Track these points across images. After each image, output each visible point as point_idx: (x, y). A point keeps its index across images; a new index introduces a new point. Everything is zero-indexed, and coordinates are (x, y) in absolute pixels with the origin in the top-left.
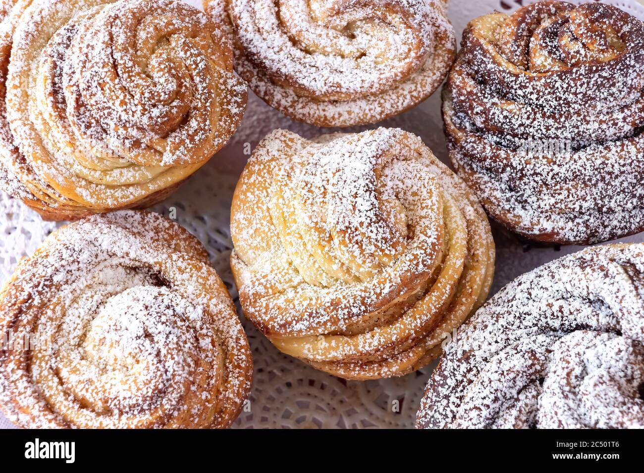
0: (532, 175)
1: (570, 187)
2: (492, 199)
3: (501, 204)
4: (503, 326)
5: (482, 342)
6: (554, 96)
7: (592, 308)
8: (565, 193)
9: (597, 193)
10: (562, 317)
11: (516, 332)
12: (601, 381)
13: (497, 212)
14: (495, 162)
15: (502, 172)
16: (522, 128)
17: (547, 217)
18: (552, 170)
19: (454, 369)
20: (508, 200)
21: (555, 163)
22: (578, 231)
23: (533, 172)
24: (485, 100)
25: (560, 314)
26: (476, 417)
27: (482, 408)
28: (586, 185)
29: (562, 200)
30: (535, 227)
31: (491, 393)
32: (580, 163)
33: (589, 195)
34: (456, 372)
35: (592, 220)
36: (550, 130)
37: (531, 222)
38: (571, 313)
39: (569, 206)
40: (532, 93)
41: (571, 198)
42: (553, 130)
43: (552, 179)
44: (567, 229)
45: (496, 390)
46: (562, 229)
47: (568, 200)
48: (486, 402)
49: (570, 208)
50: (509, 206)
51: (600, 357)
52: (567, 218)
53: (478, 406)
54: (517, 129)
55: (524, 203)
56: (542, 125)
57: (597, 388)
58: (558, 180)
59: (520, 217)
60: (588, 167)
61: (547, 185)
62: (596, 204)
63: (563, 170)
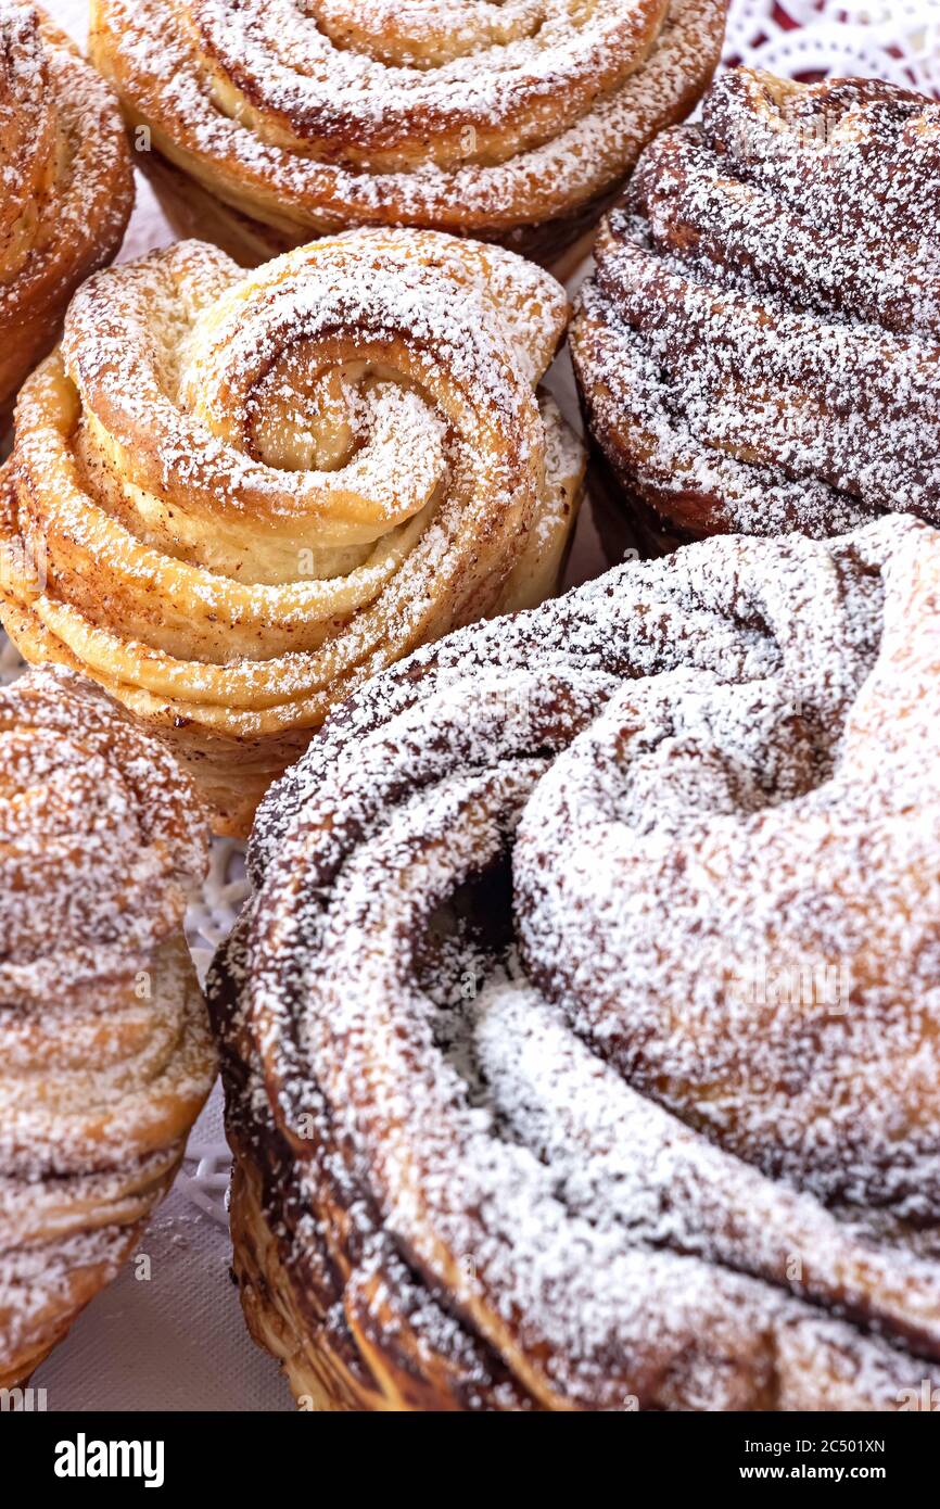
0: (716, 341)
1: (788, 401)
2: (614, 383)
3: (626, 397)
4: (521, 632)
5: (464, 654)
6: (835, 190)
7: (737, 635)
8: (771, 410)
9: (840, 440)
10: (663, 643)
11: (548, 653)
12: (692, 749)
13: (613, 419)
14: (652, 296)
15: (657, 327)
16: (738, 234)
17: (711, 459)
18: (762, 341)
19: (379, 694)
20: (645, 394)
21: (773, 327)
22: (766, 513)
23: (720, 333)
24: (689, 168)
25: (658, 634)
26: (380, 760)
27: (401, 748)
28: (823, 409)
29: (759, 426)
30: (678, 472)
31: (434, 724)
32: (828, 343)
33: (821, 436)
34: (380, 700)
35: (806, 500)
36: (794, 253)
37: (675, 459)
38: (684, 636)
39: (768, 443)
40: (792, 174)
41: (780, 428)
42: (800, 256)
43: (755, 363)
44: (744, 499)
45: (449, 725)
46: (734, 495)
47: (772, 430)
48: (415, 738)
49: (767, 449)
50: (642, 407)
51: (712, 719)
52: (754, 477)
53: (392, 741)
54: (727, 232)
55: (677, 414)
56: (782, 236)
57: (678, 762)
58: (767, 369)
59: (654, 438)
60: (841, 361)
61: (738, 377)
62: (829, 463)
63: (784, 348)
